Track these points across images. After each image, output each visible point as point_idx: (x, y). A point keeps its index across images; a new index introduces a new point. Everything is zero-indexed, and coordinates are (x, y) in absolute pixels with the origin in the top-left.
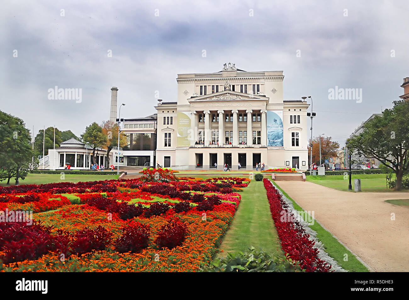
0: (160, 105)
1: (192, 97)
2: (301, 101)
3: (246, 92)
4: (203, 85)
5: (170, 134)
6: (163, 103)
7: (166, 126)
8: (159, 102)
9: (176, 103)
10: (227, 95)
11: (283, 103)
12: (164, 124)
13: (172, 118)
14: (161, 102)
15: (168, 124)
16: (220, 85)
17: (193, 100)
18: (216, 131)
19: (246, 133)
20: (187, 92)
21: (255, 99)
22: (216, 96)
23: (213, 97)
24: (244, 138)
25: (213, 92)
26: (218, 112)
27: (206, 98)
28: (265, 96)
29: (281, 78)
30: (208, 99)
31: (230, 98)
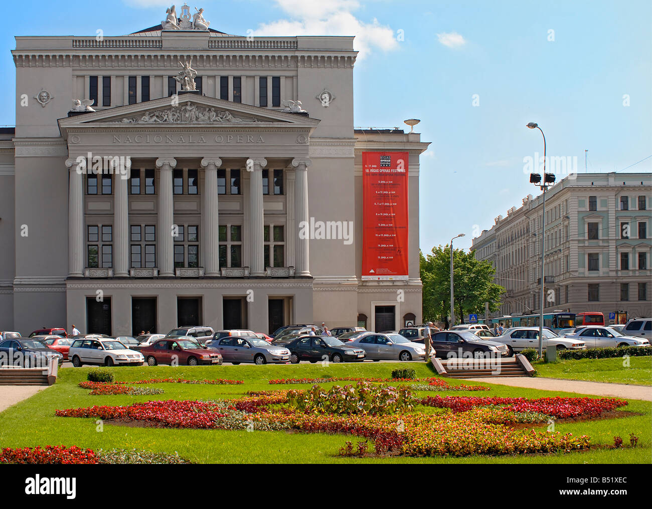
1: (72, 114)
2: (402, 132)
3: (238, 99)
4: (100, 75)
10: (189, 108)
11: (353, 135)
16: (156, 76)
17: (76, 122)
18: (143, 225)
19: (238, 231)
20: (48, 97)
21: (276, 125)
22: (151, 112)
23: (143, 113)
24: (233, 246)
25: (132, 100)
26: (158, 163)
27: (120, 118)
28: (305, 115)
29: (349, 58)
30: (125, 120)
31: (197, 118)
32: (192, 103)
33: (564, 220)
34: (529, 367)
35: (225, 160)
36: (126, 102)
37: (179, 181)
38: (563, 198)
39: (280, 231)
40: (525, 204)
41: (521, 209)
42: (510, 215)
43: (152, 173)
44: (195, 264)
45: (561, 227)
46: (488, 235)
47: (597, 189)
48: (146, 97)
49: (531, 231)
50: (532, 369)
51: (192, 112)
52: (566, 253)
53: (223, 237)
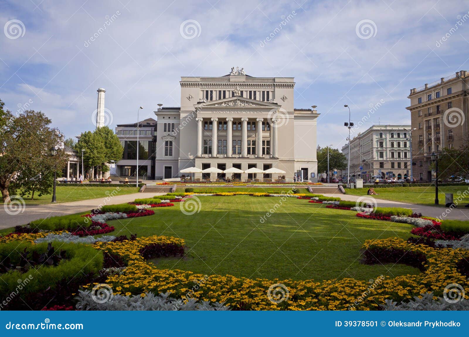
0: (160, 110)
1: (199, 103)
2: (311, 110)
3: (255, 98)
4: (209, 90)
5: (171, 142)
6: (163, 108)
7: (167, 133)
8: (159, 107)
9: (179, 109)
10: (237, 101)
11: (293, 111)
12: (165, 131)
13: (173, 124)
14: (161, 107)
15: (169, 131)
16: (228, 91)
17: (200, 106)
18: (223, 140)
19: (254, 143)
20: (192, 97)
21: (267, 107)
22: (225, 102)
23: (222, 103)
24: (252, 147)
25: (220, 98)
26: (227, 120)
27: (214, 104)
28: (276, 104)
29: (292, 85)
30: (216, 105)
31: (240, 105)
32: (239, 100)
33: (371, 141)
34: (343, 190)
35: (249, 119)
36: (218, 99)
37: (235, 126)
38: (371, 133)
39: (268, 143)
40: (359, 135)
41: (357, 137)
42: (354, 139)
43: (226, 123)
44: (240, 153)
45: (370, 143)
46: (347, 145)
47: (383, 130)
48: (224, 97)
49: (361, 144)
50: (344, 191)
51: (239, 103)
52: (372, 152)
53: (249, 144)
